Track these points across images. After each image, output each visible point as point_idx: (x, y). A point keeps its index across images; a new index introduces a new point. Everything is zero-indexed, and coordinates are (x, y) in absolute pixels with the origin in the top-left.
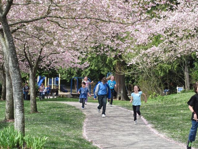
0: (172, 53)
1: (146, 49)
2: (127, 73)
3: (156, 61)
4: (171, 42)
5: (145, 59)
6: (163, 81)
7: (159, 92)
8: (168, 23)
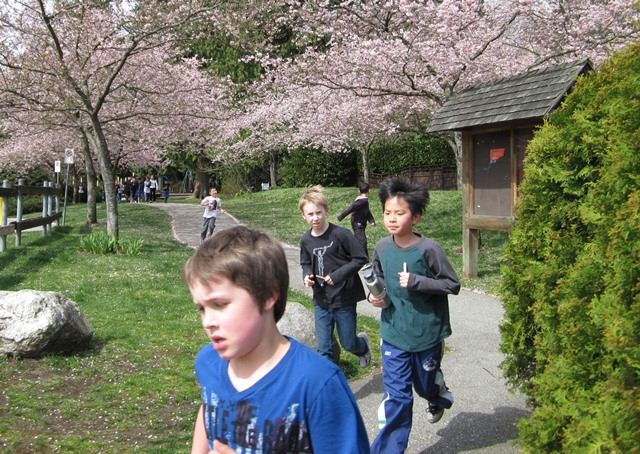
0: (259, 148)
1: (231, 145)
2: (210, 170)
3: (242, 157)
4: (257, 137)
5: (230, 155)
6: (250, 178)
7: (246, 190)
8: (255, 117)
